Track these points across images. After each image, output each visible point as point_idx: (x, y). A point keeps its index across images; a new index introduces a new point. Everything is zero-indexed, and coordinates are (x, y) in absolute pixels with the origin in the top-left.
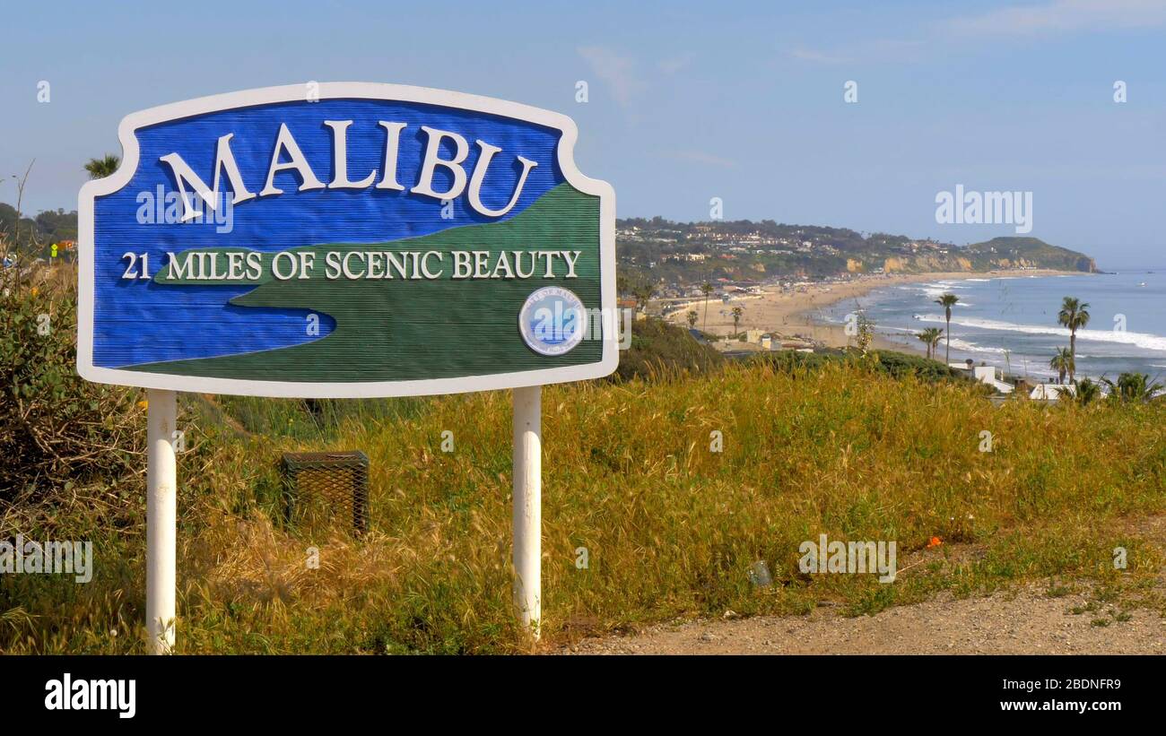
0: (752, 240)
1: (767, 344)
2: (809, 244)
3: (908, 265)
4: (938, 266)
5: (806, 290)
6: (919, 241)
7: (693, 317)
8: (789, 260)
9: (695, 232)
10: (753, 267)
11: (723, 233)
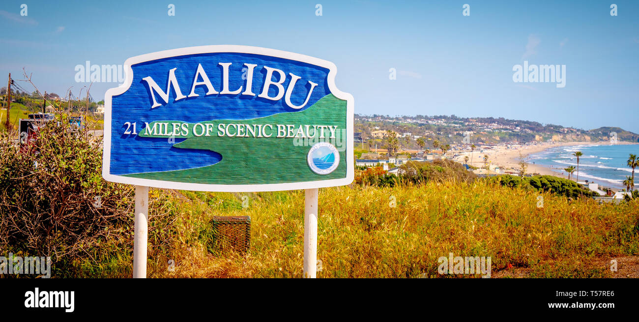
0: (494, 126)
1: (498, 172)
2: (518, 128)
3: (563, 138)
4: (576, 139)
5: (517, 149)
6: (568, 128)
7: (466, 159)
8: (510, 135)
9: (469, 122)
10: (494, 138)
11: (481, 122)
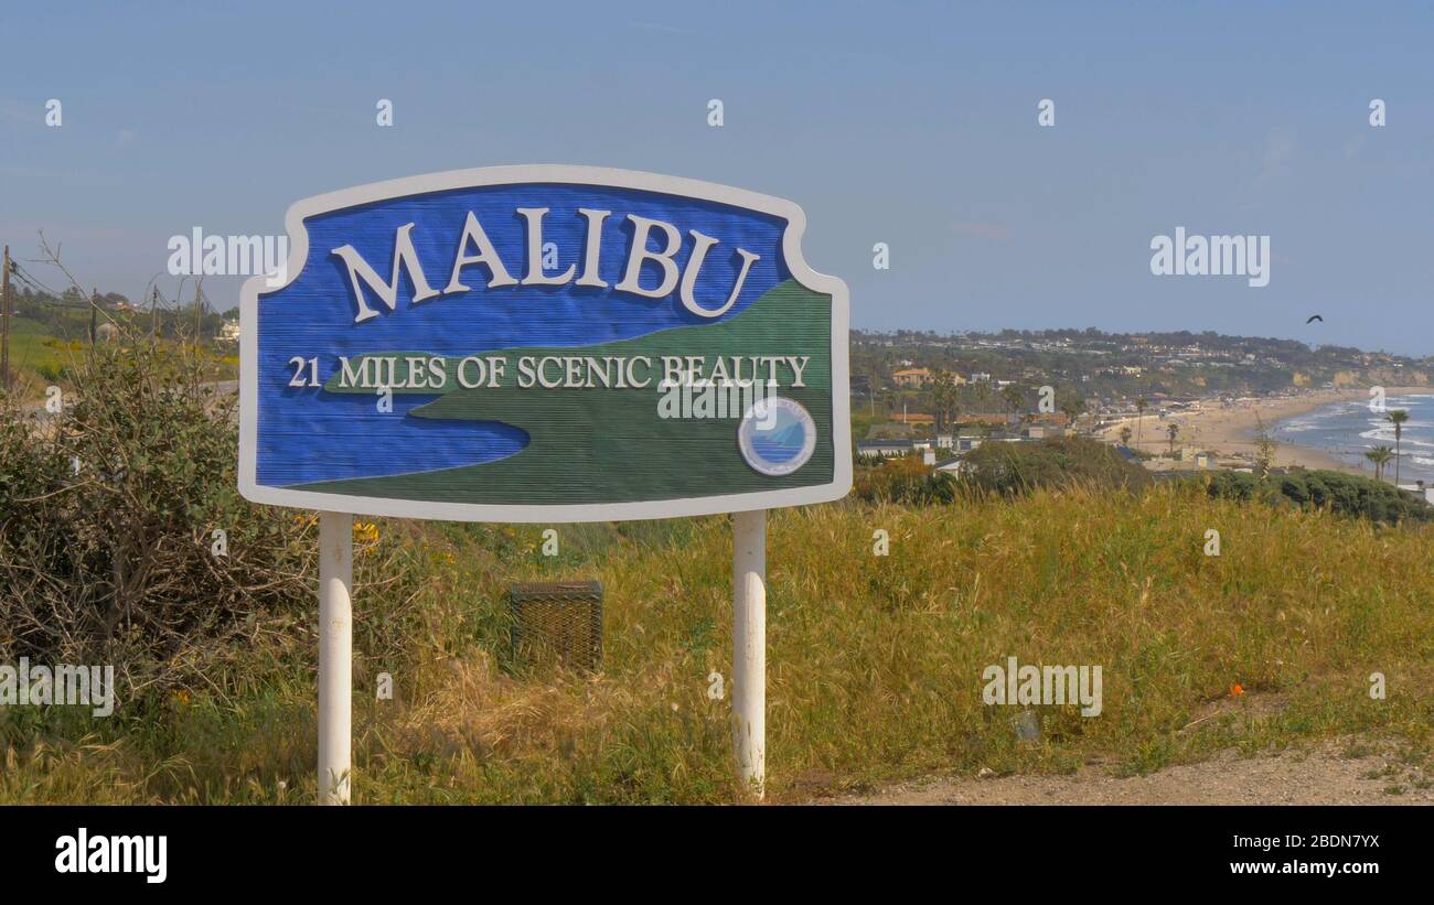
0: (1191, 352)
1: (1203, 462)
2: (1252, 357)
3: (1359, 379)
4: (1392, 380)
5: (1249, 407)
6: (1371, 354)
7: (1126, 434)
8: (1231, 373)
9: (1132, 344)
10: (1192, 381)
11: (1160, 344)
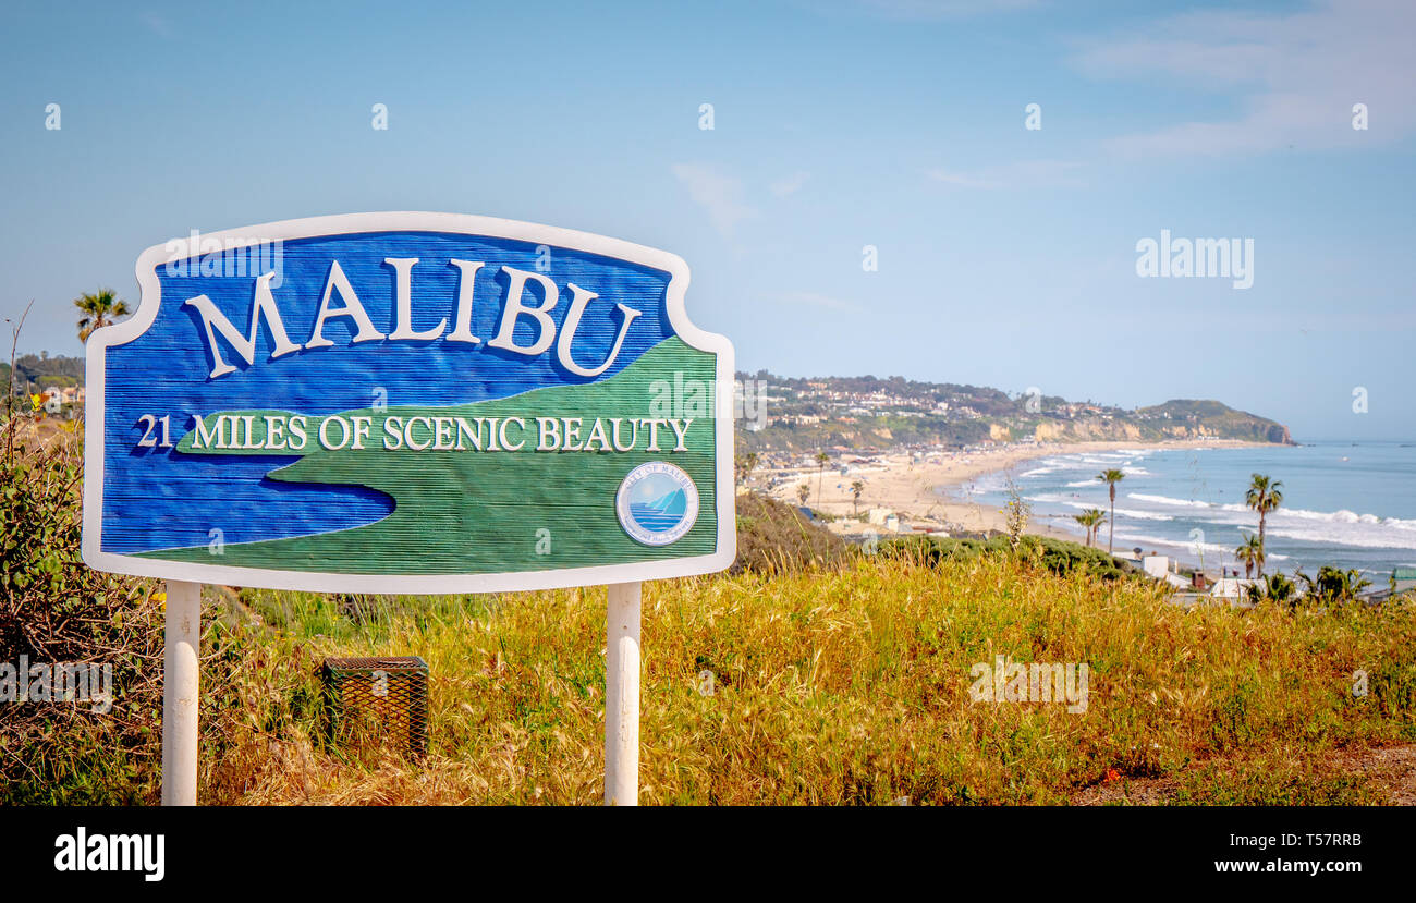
0: (876, 400)
1: (895, 527)
2: (944, 405)
3: (1065, 433)
4: (1101, 434)
5: (941, 463)
6: (1077, 404)
7: (804, 492)
8: (921, 424)
9: (808, 389)
10: (877, 433)
11: (841, 391)
